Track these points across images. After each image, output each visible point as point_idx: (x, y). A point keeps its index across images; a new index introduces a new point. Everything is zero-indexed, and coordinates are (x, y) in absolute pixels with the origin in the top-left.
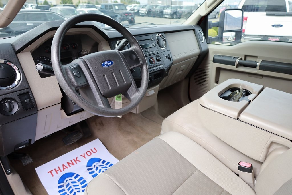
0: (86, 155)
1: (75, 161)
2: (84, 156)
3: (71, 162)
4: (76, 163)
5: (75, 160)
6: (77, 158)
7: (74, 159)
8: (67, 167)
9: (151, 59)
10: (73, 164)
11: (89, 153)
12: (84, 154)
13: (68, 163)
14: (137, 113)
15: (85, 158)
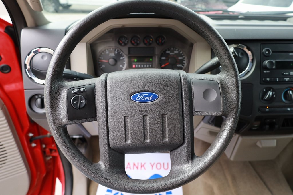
0: (155, 166)
1: (142, 166)
2: (152, 166)
3: (136, 164)
4: (141, 169)
5: (143, 164)
6: (145, 164)
7: (141, 164)
8: (130, 168)
9: (289, 90)
10: (137, 168)
11: (159, 166)
12: (154, 164)
13: (134, 164)
14: (232, 159)
15: (152, 169)
